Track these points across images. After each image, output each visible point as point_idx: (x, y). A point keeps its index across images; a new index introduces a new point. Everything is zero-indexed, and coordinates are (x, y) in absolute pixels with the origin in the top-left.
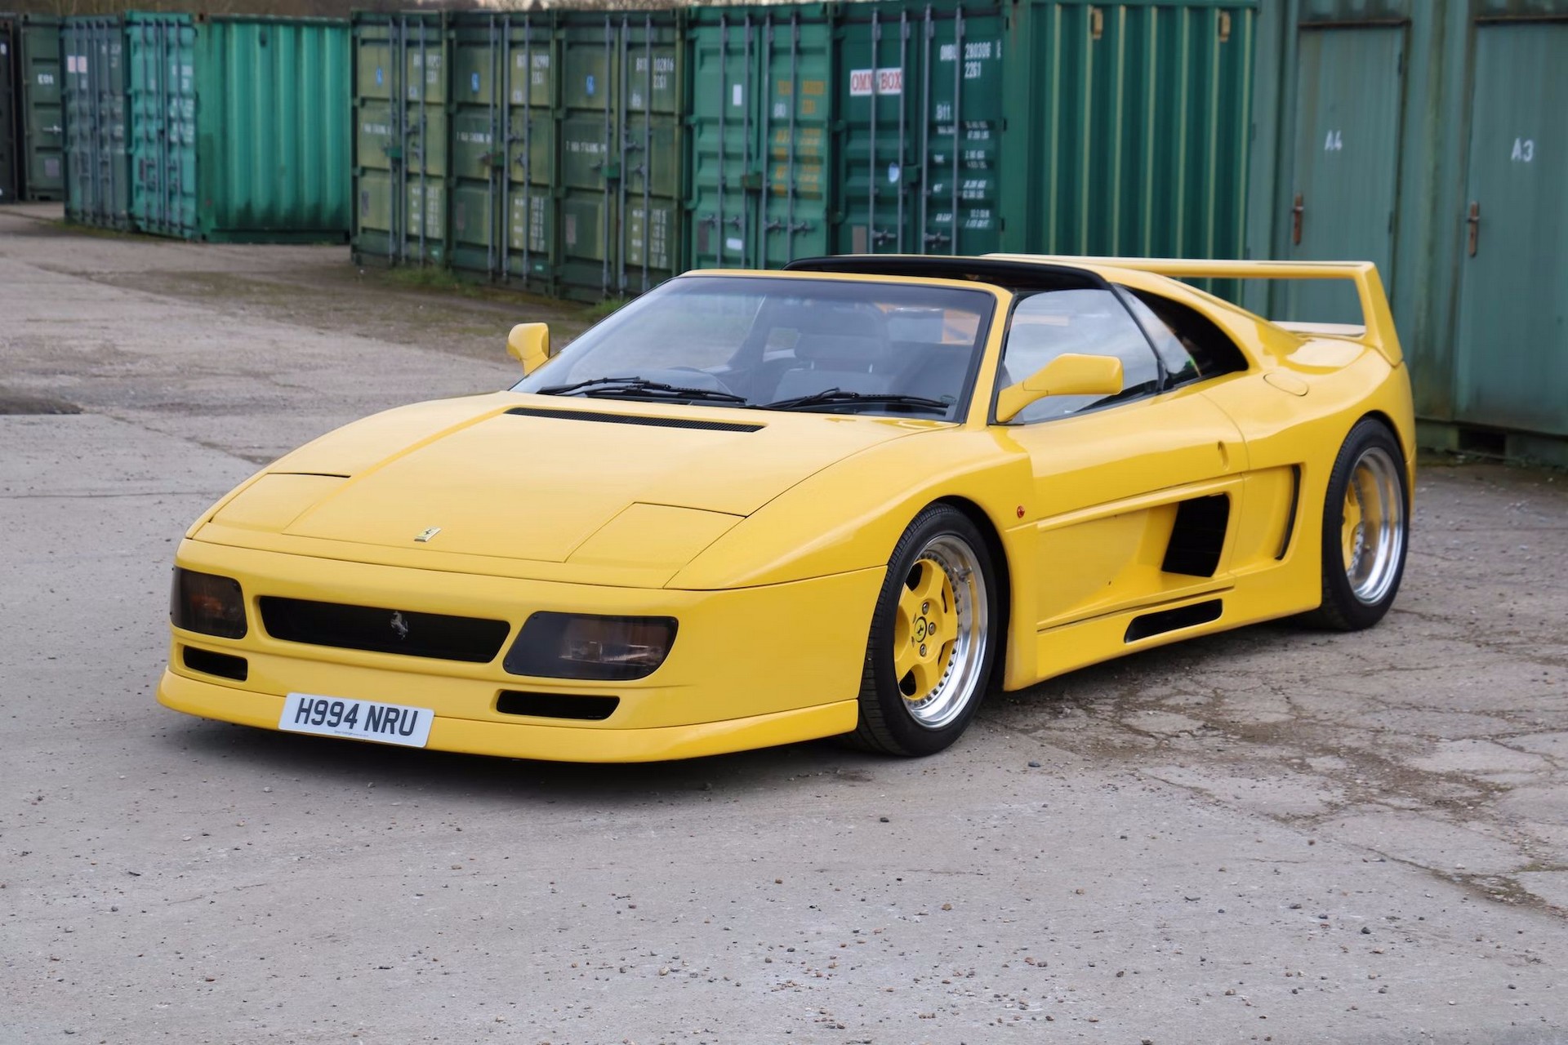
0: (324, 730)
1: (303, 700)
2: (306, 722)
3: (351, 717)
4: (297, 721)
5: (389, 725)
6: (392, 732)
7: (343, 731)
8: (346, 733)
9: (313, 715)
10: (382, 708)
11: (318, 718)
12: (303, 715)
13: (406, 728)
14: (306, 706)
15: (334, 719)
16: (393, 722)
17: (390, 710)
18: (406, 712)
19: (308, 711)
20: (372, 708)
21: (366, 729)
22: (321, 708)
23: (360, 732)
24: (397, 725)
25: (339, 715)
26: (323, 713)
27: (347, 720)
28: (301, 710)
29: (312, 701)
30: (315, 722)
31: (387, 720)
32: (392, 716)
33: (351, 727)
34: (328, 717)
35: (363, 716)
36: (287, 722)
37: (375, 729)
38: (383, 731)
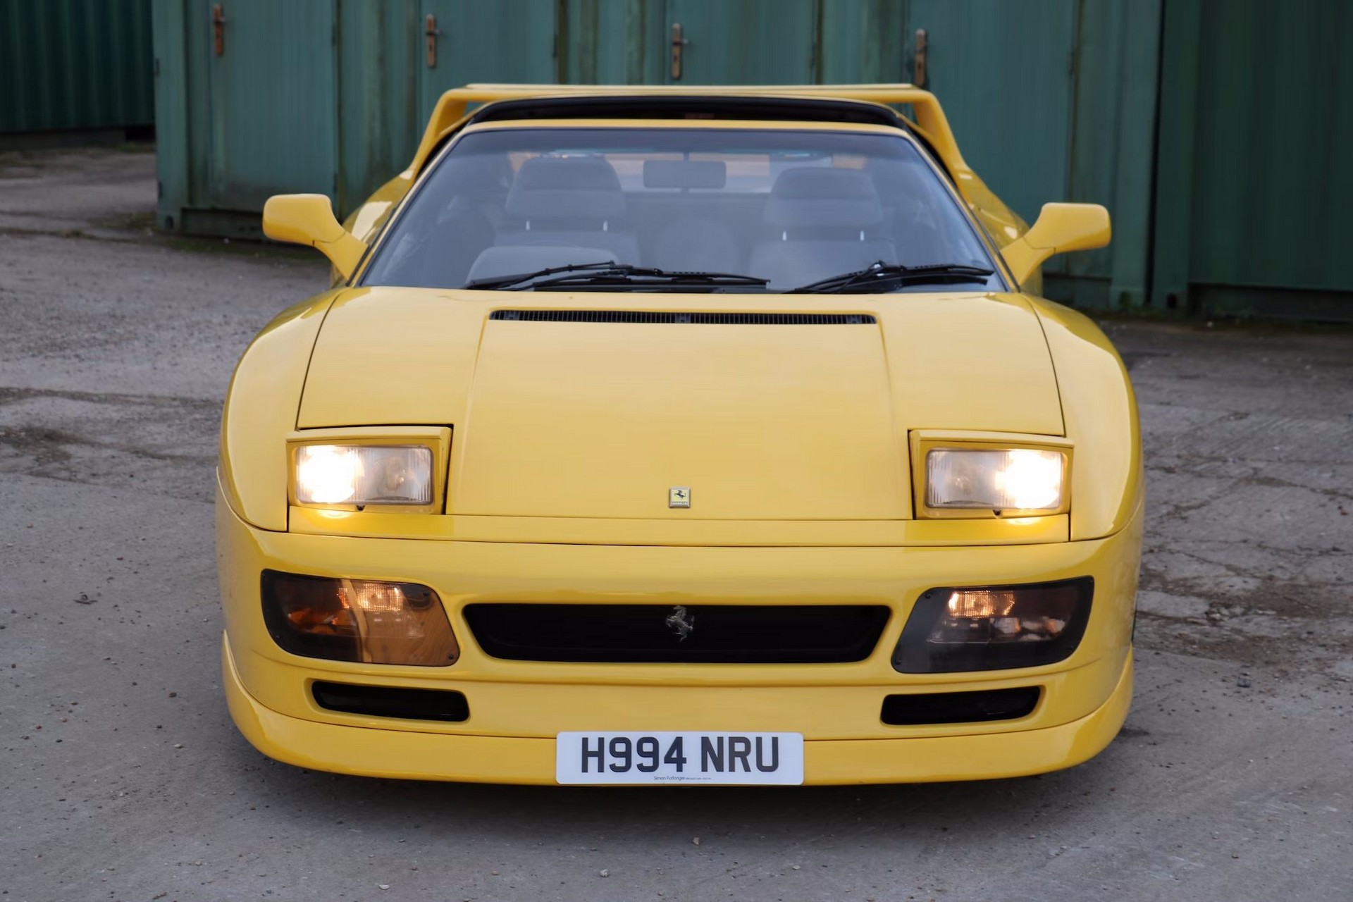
0: (634, 778)
1: (585, 741)
2: (601, 769)
3: (675, 755)
4: (585, 769)
5: (738, 761)
6: (747, 769)
7: (666, 775)
8: (673, 778)
9: (609, 759)
10: (720, 740)
11: (621, 762)
12: (593, 762)
13: (767, 761)
14: (593, 747)
15: (648, 762)
16: (743, 756)
17: (733, 741)
18: (759, 740)
19: (600, 754)
20: (705, 742)
21: (704, 768)
22: (620, 748)
23: (694, 774)
24: (752, 759)
25: (654, 754)
26: (627, 755)
27: (668, 760)
28: (586, 754)
29: (601, 741)
30: (614, 768)
31: (733, 754)
32: (740, 747)
33: (680, 769)
34: (636, 759)
35: (692, 751)
36: (569, 772)
37: (719, 768)
38: (732, 769)
